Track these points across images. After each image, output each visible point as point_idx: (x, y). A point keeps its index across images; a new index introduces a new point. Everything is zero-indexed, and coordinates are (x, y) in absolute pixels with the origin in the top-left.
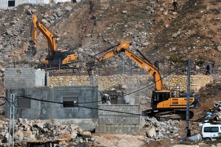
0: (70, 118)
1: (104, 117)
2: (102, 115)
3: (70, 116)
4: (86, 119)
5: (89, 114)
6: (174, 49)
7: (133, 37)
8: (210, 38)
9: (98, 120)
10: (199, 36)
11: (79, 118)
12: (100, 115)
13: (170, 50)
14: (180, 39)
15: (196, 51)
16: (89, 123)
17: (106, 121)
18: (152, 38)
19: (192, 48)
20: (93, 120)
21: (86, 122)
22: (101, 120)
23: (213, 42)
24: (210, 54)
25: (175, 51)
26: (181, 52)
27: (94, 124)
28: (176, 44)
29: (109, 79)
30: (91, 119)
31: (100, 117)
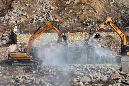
0: (104, 63)
1: (124, 63)
2: (123, 62)
3: (105, 62)
4: (114, 64)
5: (115, 61)
6: (71, 11)
7: (43, 3)
8: (90, 5)
9: (121, 64)
10: (82, 4)
11: (110, 63)
12: (122, 62)
13: (70, 12)
14: (72, 5)
15: (85, 13)
16: (116, 66)
17: (126, 65)
18: (53, 4)
19: (82, 11)
20: (118, 65)
21: (114, 65)
22: (122, 64)
23: (92, 7)
24: (93, 15)
25: (72, 13)
26: (76, 13)
27: (118, 66)
28: (71, 8)
29: (76, 35)
30: (117, 64)
31: (122, 63)
